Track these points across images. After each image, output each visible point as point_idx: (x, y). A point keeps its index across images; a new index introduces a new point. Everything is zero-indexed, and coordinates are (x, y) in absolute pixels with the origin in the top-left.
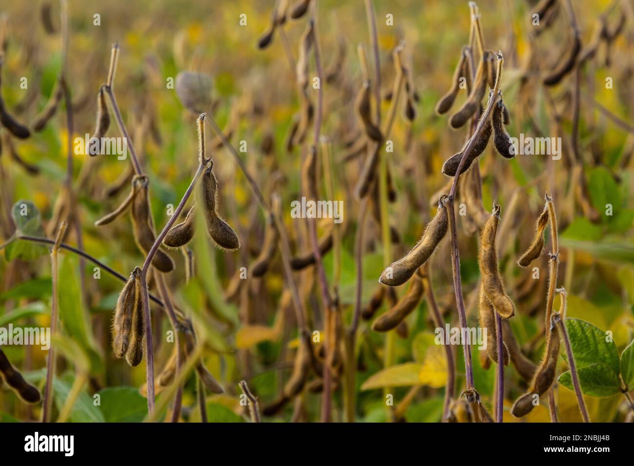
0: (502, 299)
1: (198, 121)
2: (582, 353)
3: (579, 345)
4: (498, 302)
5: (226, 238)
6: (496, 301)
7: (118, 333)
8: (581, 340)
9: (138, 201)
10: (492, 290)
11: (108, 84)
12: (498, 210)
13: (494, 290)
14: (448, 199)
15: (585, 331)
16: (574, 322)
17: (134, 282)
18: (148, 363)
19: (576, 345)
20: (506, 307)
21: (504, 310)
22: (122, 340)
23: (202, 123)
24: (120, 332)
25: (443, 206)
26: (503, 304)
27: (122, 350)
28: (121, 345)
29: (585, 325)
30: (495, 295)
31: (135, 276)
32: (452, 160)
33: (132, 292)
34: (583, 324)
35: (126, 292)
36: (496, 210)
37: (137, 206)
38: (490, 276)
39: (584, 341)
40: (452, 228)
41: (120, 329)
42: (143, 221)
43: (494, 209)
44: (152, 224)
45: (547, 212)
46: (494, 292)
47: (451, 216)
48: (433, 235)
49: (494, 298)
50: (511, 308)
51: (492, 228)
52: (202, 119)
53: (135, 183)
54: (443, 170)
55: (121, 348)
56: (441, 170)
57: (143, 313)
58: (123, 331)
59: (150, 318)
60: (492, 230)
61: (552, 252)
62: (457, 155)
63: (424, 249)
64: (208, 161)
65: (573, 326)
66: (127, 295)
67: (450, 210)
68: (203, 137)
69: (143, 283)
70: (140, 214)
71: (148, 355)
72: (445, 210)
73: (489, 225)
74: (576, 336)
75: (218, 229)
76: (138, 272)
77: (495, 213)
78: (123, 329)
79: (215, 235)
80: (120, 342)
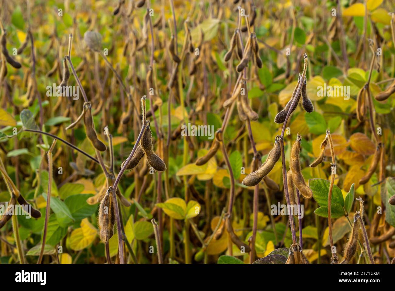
0: (305, 188)
1: (142, 100)
2: (324, 196)
3: (323, 192)
4: (303, 190)
5: (159, 166)
6: (301, 189)
7: (102, 228)
8: (324, 190)
9: (87, 116)
10: (299, 183)
11: (68, 55)
12: (300, 138)
13: (300, 183)
14: (281, 138)
15: (326, 185)
16: (320, 180)
17: (109, 195)
18: (119, 243)
19: (322, 192)
20: (308, 193)
21: (307, 194)
22: (106, 234)
23: (144, 101)
24: (103, 227)
25: (278, 142)
26: (306, 191)
27: (106, 241)
28: (105, 237)
29: (326, 182)
30: (301, 185)
31: (109, 192)
32: (280, 115)
33: (108, 201)
34: (325, 181)
35: (104, 202)
36: (299, 138)
37: (86, 119)
38: (298, 175)
39: (326, 191)
40: (282, 154)
41: (103, 226)
42: (90, 126)
43: (298, 137)
44: (94, 127)
45: (327, 139)
46: (300, 184)
47: (282, 148)
48: (274, 159)
49: (300, 187)
50: (311, 193)
51: (297, 148)
52: (144, 99)
53: (85, 106)
54: (275, 121)
55: (106, 239)
56: (274, 120)
57: (115, 213)
58: (105, 227)
59: (119, 216)
60: (297, 149)
61: (332, 163)
62: (282, 112)
63: (268, 167)
64: (147, 122)
65: (319, 183)
66: (105, 204)
67: (282, 144)
68: (144, 109)
69: (114, 196)
70: (88, 122)
71: (119, 238)
72: (279, 145)
73: (295, 146)
74: (322, 187)
75: (154, 161)
76: (111, 190)
77: (299, 140)
78: (105, 226)
79: (153, 164)
80: (104, 235)
